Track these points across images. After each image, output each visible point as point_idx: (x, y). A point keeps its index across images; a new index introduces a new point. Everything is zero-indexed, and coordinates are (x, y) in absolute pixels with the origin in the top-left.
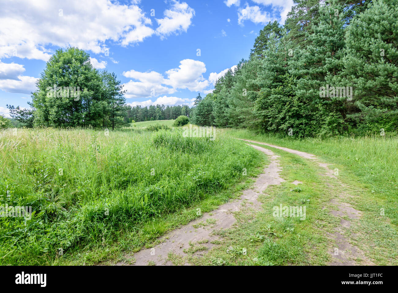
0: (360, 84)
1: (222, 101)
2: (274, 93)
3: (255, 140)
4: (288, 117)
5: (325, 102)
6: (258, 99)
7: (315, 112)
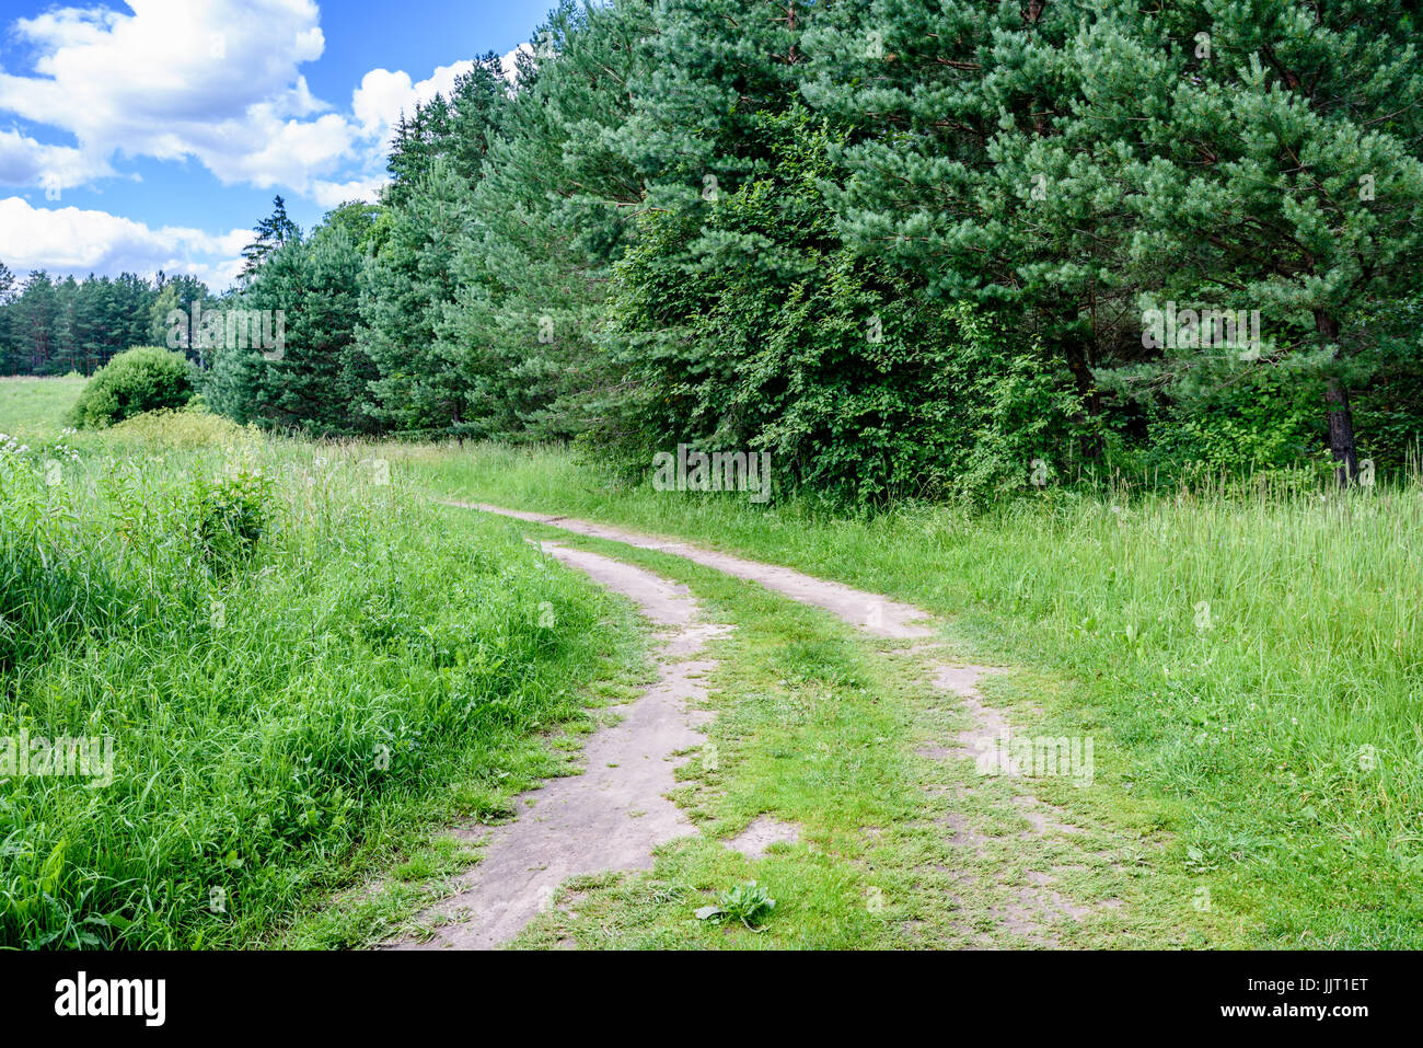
0: (1156, 195)
1: (426, 257)
2: (725, 218)
3: (622, 517)
4: (798, 376)
5: (987, 291)
6: (629, 253)
7: (943, 348)
